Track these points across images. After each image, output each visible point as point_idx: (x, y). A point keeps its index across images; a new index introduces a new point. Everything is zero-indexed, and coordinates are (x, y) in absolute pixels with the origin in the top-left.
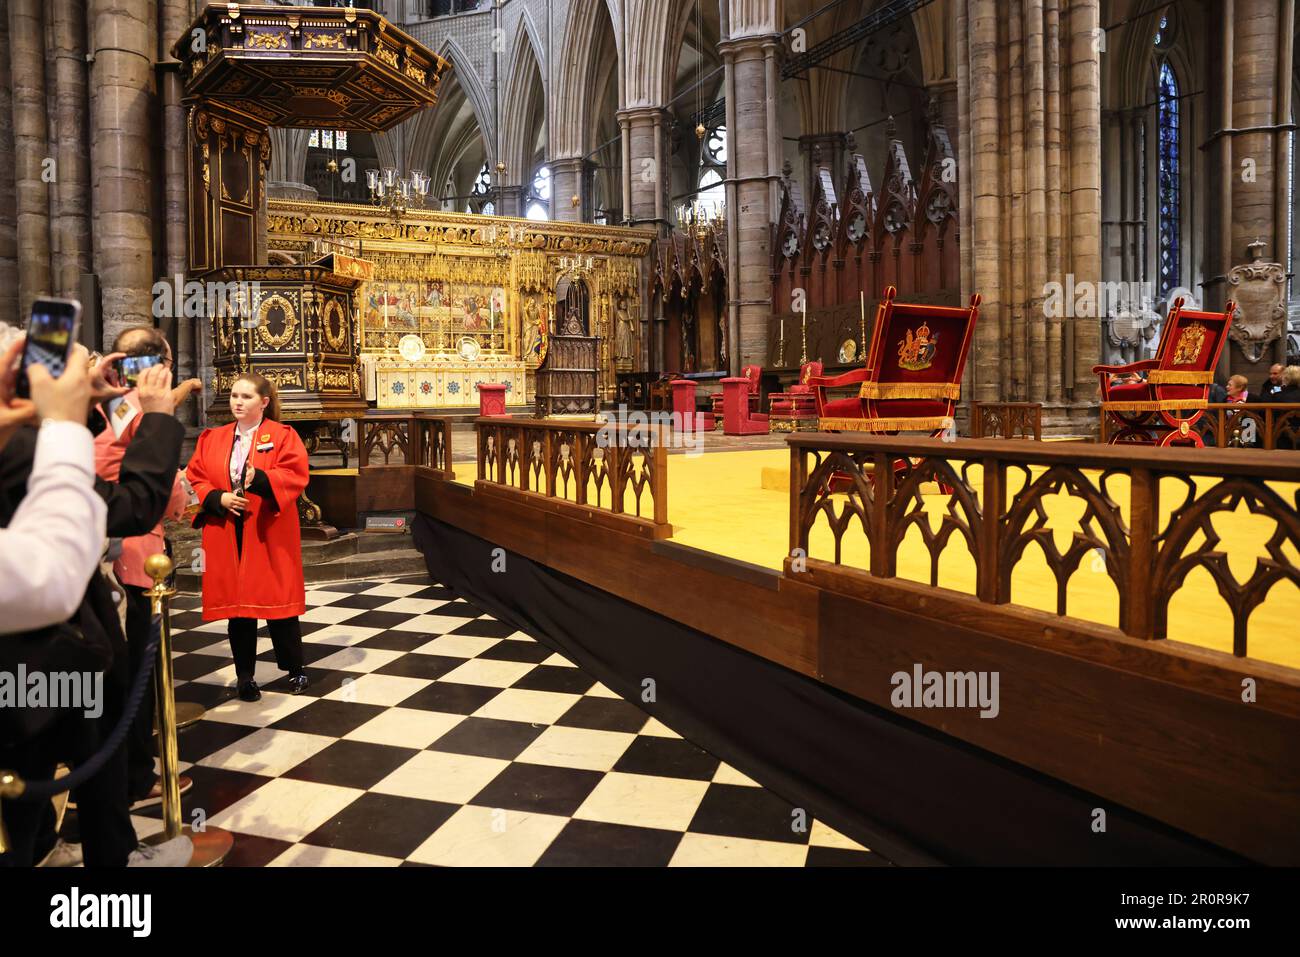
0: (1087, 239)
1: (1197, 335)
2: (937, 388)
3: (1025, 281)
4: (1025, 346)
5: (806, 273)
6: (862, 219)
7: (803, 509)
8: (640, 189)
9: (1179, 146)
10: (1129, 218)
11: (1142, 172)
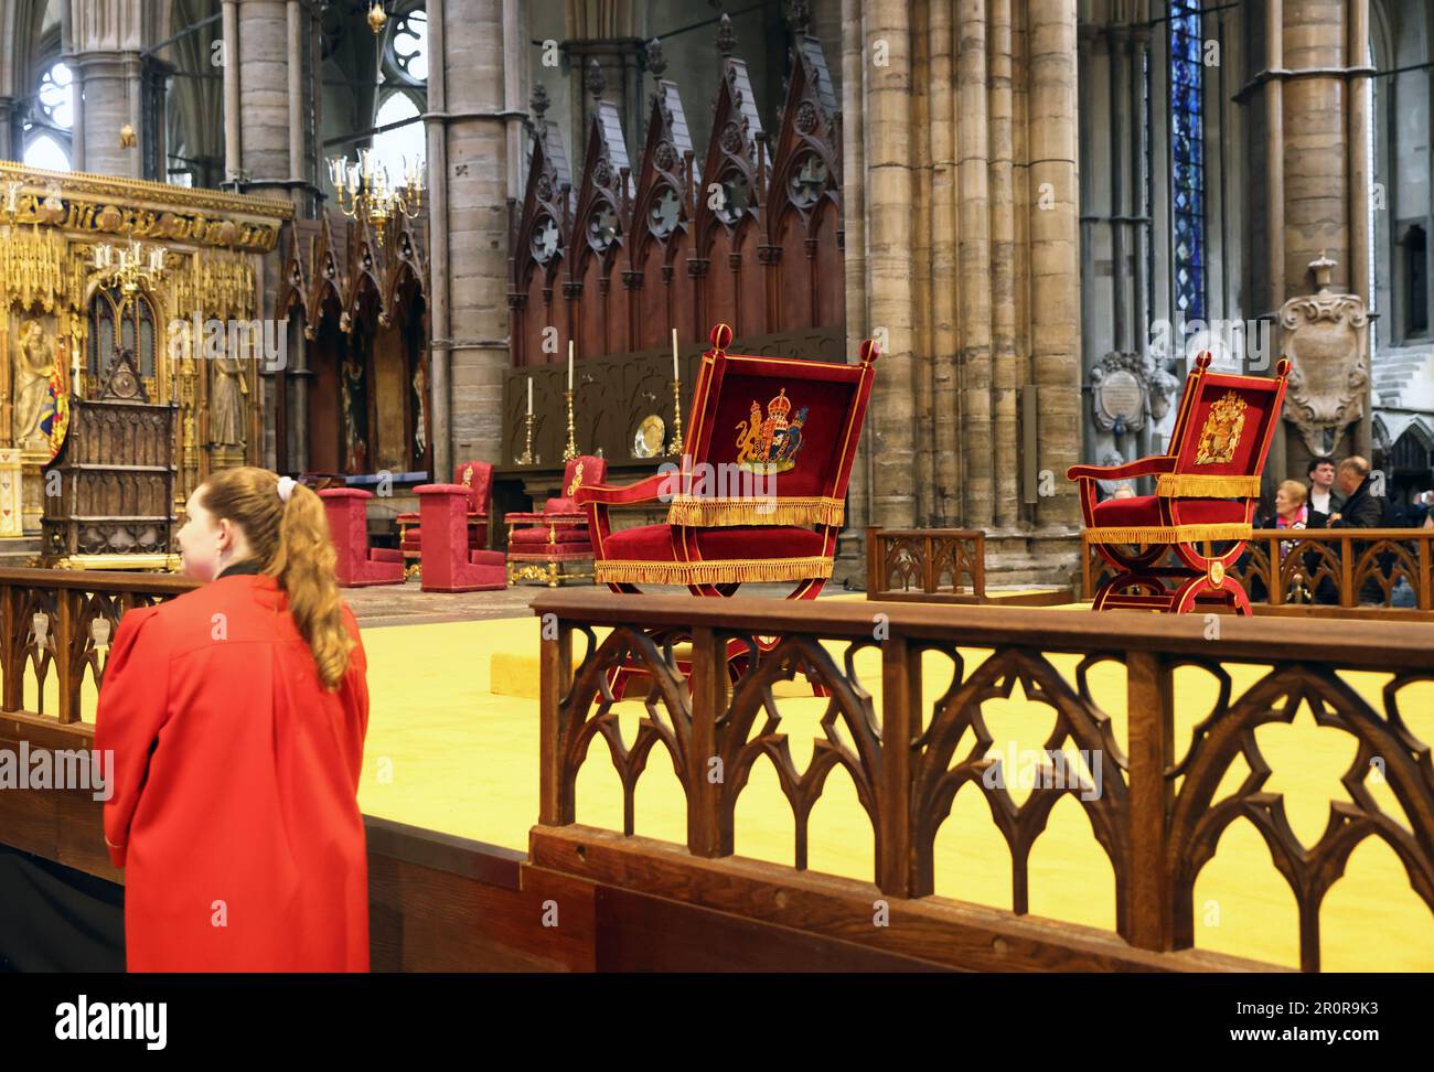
0: (1058, 246)
1: (1231, 417)
2: (806, 506)
3: (954, 317)
4: (957, 429)
5: (574, 293)
6: (675, 199)
7: (566, 734)
8: (259, 121)
9: (1202, 92)
10: (1125, 212)
11: (1144, 134)
